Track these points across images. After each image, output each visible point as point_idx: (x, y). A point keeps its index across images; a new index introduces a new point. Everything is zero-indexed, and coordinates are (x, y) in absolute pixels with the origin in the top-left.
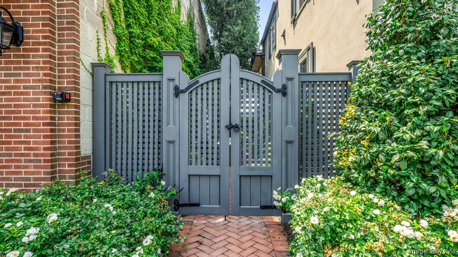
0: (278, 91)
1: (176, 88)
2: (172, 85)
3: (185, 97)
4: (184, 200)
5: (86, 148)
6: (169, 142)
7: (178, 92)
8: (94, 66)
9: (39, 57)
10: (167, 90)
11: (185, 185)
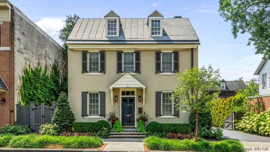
0: (51, 110)
1: (33, 109)
2: (32, 108)
3: (34, 111)
4: (34, 130)
5: (16, 120)
6: (31, 119)
7: (33, 110)
8: (17, 104)
9: (8, 105)
10: (31, 109)
11: (34, 127)
